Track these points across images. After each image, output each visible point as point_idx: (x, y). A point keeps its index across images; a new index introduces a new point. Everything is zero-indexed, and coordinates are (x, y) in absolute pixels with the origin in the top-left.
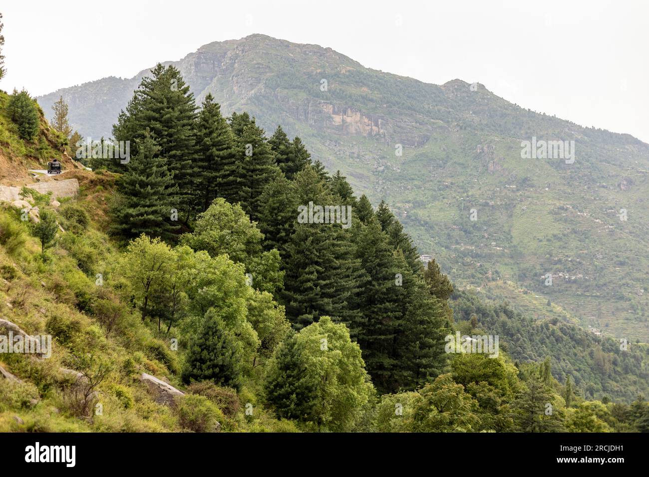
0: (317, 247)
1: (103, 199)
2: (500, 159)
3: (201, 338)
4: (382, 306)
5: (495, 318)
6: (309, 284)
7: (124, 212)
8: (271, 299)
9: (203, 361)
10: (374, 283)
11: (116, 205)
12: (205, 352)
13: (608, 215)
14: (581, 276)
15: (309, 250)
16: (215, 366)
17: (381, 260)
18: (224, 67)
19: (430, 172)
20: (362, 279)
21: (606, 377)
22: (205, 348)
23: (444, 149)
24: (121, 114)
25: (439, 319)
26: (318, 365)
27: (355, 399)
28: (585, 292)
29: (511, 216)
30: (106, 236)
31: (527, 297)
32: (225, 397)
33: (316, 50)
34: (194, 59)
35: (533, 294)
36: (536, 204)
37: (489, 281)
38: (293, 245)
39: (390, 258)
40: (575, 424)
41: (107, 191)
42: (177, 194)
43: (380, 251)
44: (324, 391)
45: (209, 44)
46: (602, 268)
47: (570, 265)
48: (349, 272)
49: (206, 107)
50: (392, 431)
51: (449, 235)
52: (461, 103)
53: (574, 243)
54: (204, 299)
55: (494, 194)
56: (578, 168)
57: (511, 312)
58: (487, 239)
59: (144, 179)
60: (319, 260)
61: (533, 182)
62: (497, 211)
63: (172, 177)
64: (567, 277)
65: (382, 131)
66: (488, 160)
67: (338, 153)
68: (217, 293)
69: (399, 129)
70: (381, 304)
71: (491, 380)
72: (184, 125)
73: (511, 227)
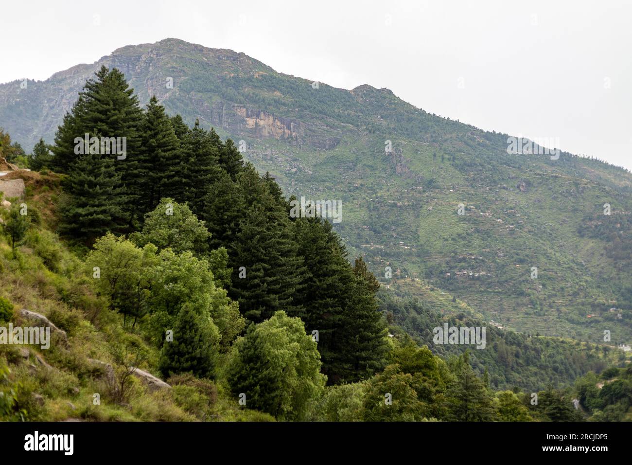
0: (263, 245)
1: (50, 199)
2: (407, 162)
3: (178, 332)
4: (323, 302)
5: (406, 314)
6: (257, 281)
7: (73, 212)
8: (226, 295)
9: (181, 354)
10: (315, 279)
11: (64, 205)
12: (183, 345)
13: (509, 215)
14: (484, 273)
15: (255, 248)
16: (193, 359)
17: (321, 257)
18: (139, 70)
19: (340, 174)
20: (304, 275)
21: (509, 368)
22: (183, 342)
23: (354, 152)
24: (66, 115)
25: (377, 313)
26: (279, 357)
27: (312, 390)
28: (487, 288)
29: (418, 216)
30: (57, 235)
31: (434, 294)
32: (204, 388)
33: (229, 55)
34: (108, 62)
35: (440, 291)
36: (441, 205)
37: (398, 279)
38: (240, 244)
39: (330, 256)
40: (501, 411)
41: (53, 191)
42: (124, 194)
43: (320, 249)
44: (285, 382)
45: (124, 48)
46: (503, 265)
47: (473, 262)
48: (293, 269)
49: (150, 109)
50: (341, 420)
51: (359, 234)
52: (369, 107)
53: (477, 242)
54: (170, 295)
55: (401, 195)
56: (480, 170)
57: (421, 308)
58: (395, 238)
59: (92, 179)
60: (265, 258)
61: (438, 183)
62: (405, 212)
63: (120, 177)
64: (471, 274)
65: (294, 134)
66: (395, 162)
67: (251, 155)
68: (183, 289)
69: (311, 133)
70: (322, 300)
71: (424, 371)
72: (129, 127)
73: (418, 226)
